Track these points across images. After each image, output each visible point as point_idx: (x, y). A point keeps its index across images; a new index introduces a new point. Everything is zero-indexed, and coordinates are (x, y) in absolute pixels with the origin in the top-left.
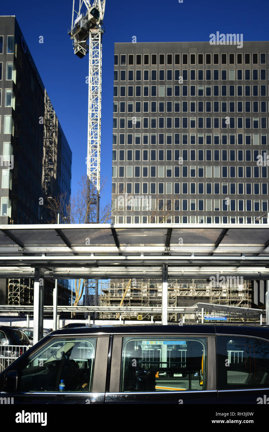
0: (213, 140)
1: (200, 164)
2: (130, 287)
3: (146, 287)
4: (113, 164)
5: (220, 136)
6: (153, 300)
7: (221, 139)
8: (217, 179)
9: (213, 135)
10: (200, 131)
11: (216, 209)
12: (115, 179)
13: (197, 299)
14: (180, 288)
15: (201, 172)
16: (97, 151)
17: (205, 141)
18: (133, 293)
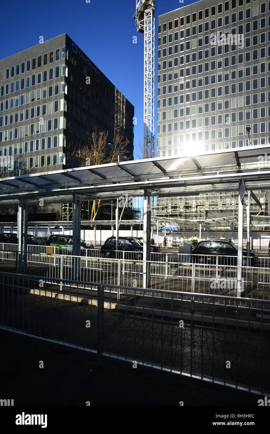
0: (237, 75)
1: (226, 97)
2: (171, 205)
3: (183, 204)
4: (158, 110)
5: (244, 69)
6: (188, 214)
7: (244, 72)
8: (241, 108)
9: (237, 70)
10: (225, 70)
11: (239, 134)
12: (160, 122)
13: (223, 212)
14: (209, 203)
15: (227, 104)
16: (150, 102)
17: (230, 77)
18: (173, 209)
